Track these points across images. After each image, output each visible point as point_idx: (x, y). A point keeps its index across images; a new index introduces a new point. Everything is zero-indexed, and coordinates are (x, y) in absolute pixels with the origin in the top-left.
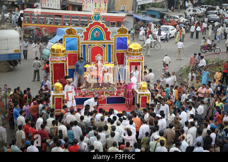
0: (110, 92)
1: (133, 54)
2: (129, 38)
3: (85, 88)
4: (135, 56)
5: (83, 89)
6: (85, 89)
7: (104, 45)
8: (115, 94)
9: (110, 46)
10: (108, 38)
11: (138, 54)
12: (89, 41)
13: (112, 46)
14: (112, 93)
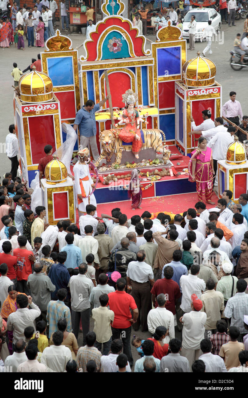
0: (160, 170)
1: (198, 84)
2: (184, 48)
3: (104, 165)
4: (203, 88)
5: (101, 169)
6: (104, 169)
7: (133, 69)
8: (171, 173)
9: (144, 68)
10: (140, 53)
11: (208, 83)
12: (99, 62)
13: (151, 67)
14: (165, 172)
